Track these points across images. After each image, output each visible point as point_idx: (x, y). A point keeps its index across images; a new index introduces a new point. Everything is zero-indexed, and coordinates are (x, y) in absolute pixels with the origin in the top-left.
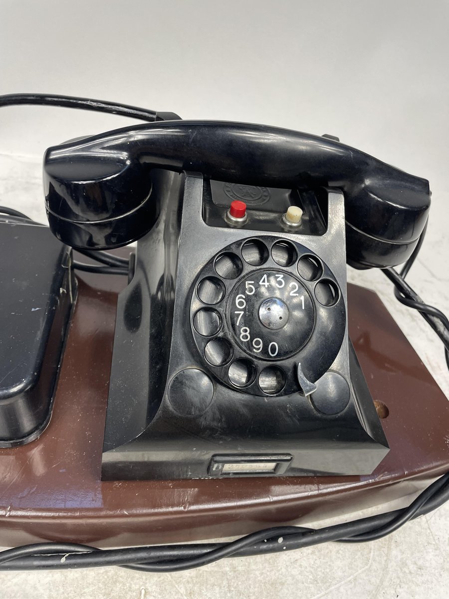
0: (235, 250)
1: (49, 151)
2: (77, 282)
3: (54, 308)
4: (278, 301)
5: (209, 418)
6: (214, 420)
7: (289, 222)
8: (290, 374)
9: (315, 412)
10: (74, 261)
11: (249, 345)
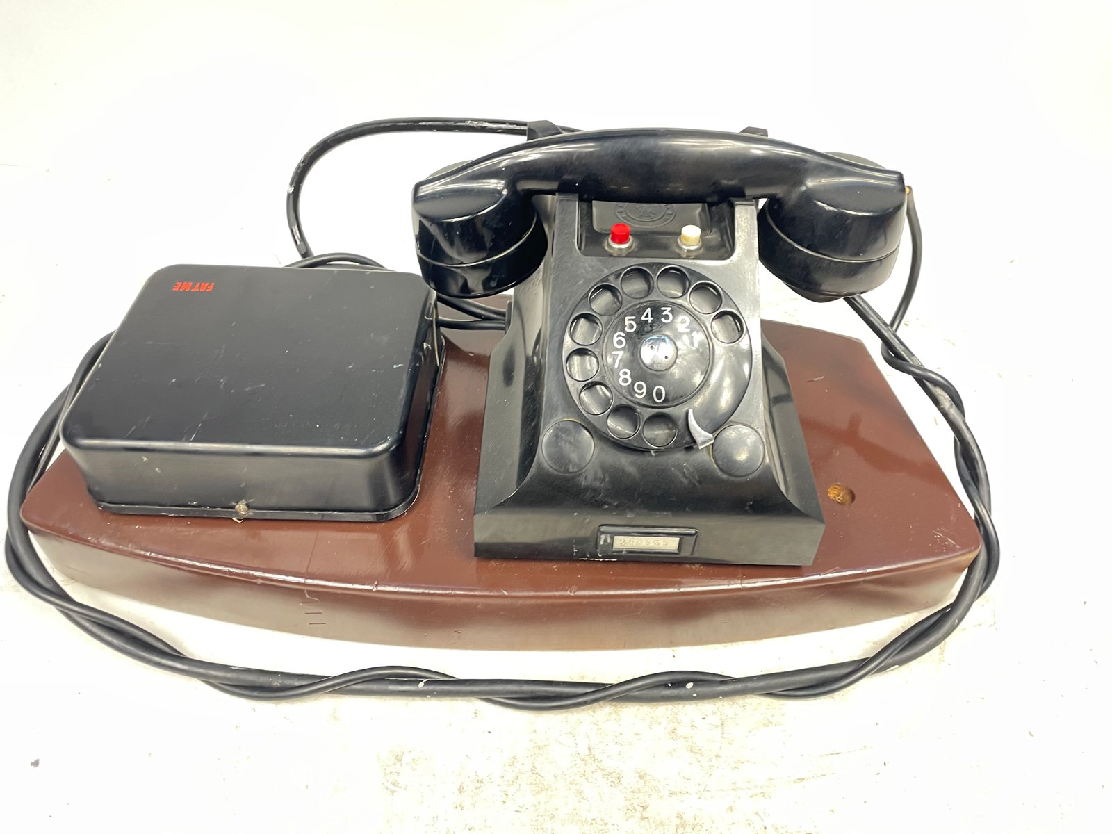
0: (612, 282)
1: (418, 187)
2: (444, 341)
3: (418, 365)
4: (667, 340)
5: (590, 477)
6: (595, 479)
7: (686, 245)
8: (681, 423)
9: (720, 473)
10: (440, 317)
11: (630, 390)
